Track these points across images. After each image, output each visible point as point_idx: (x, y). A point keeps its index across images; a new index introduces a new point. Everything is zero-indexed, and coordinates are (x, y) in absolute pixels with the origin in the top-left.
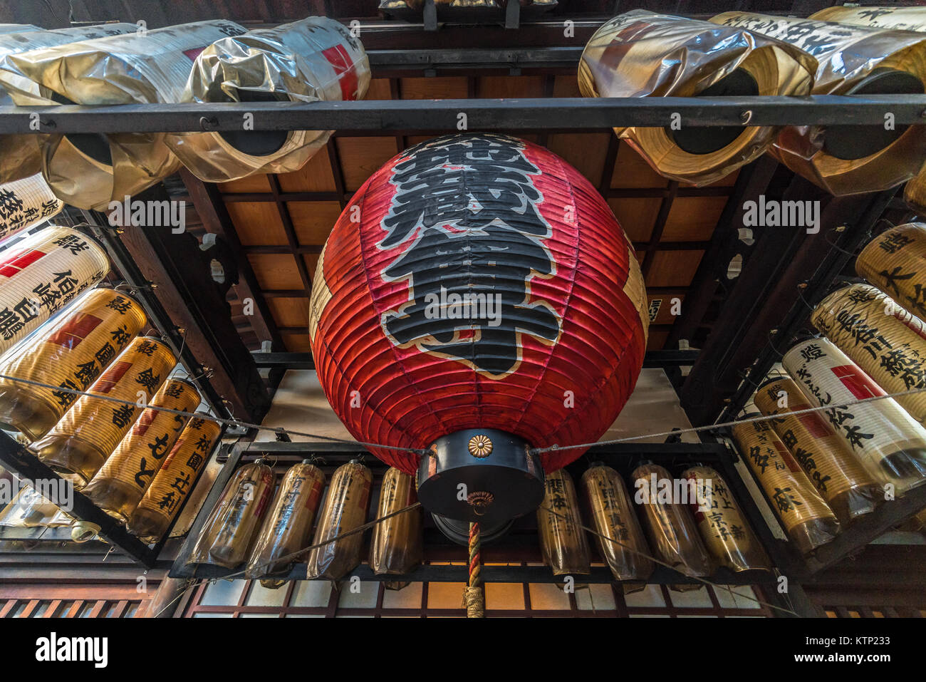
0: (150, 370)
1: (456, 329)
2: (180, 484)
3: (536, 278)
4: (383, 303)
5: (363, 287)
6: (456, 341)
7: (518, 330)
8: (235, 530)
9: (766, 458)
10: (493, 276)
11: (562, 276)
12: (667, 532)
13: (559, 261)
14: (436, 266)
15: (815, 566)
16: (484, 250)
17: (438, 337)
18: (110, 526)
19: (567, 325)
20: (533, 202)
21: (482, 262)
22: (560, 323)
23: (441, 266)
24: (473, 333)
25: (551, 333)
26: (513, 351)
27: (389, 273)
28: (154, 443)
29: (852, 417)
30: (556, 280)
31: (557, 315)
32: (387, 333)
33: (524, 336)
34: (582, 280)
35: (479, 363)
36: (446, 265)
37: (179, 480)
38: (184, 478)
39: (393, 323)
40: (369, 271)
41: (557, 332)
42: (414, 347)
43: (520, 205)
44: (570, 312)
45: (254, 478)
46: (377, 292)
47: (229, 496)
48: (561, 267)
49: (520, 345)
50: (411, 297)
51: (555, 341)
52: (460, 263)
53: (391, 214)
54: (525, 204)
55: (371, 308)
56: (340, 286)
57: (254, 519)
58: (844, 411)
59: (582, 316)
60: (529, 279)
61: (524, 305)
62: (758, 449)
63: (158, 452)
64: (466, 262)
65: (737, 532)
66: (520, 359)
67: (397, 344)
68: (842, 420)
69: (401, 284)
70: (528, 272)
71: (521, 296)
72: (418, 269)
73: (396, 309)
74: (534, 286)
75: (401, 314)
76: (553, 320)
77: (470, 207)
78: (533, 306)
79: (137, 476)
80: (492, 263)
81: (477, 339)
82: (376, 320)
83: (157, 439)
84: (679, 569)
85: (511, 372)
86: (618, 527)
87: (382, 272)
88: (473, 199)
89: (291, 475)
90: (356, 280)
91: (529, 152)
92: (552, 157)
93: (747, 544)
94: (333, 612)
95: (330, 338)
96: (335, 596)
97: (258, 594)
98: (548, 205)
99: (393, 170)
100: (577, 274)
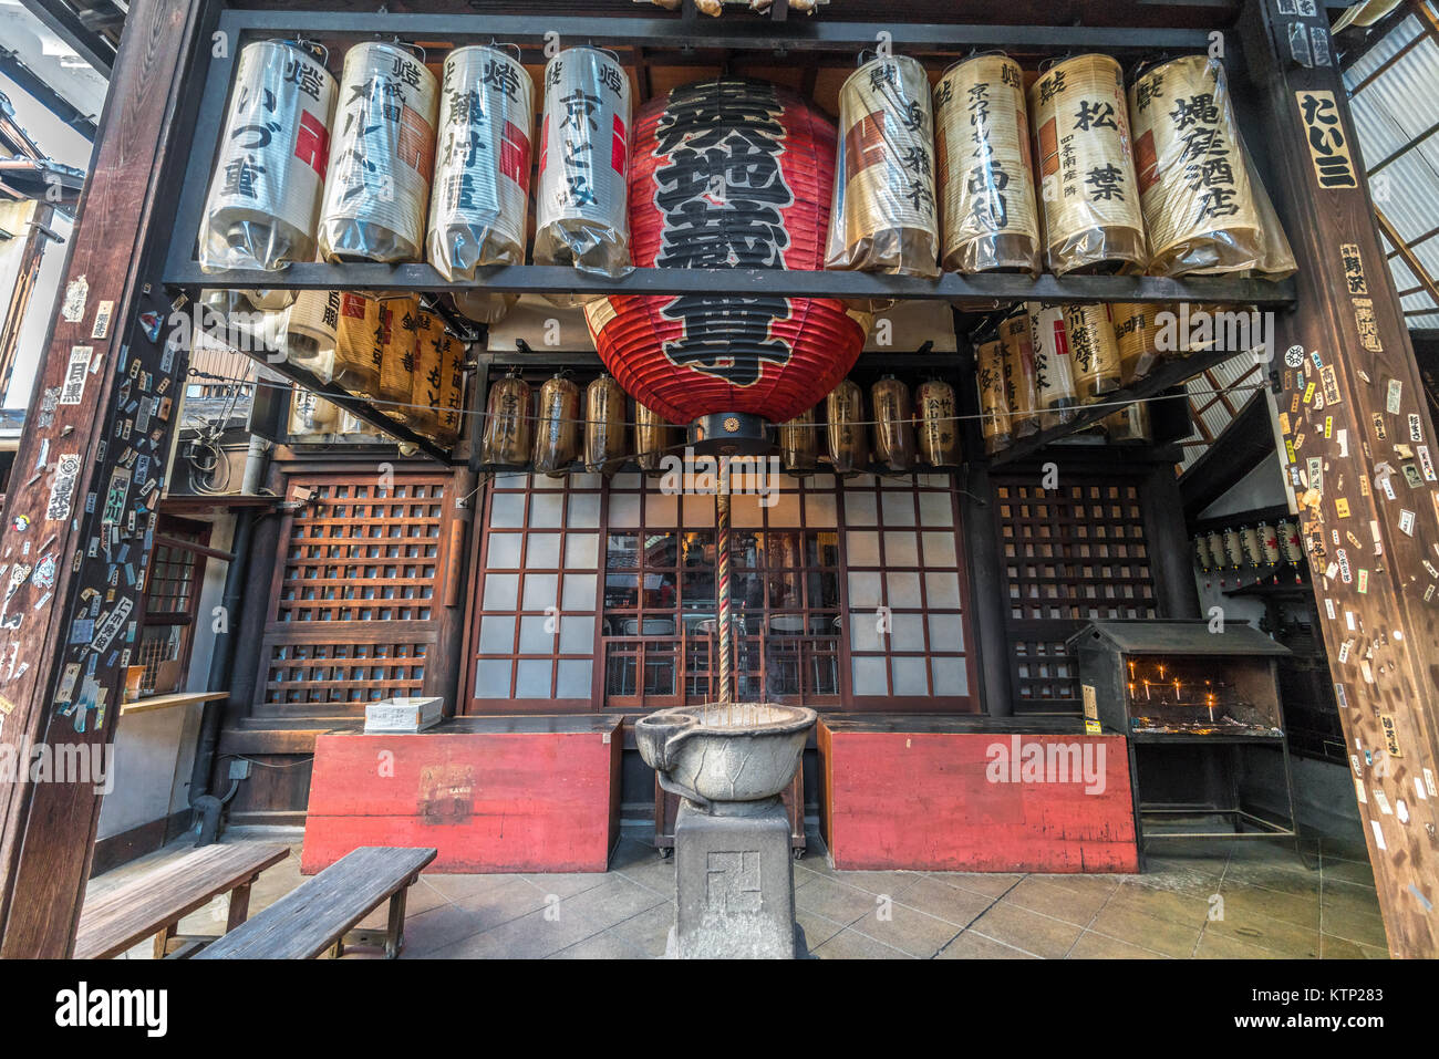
0: (408, 315)
1: (718, 359)
2: (454, 403)
3: (776, 323)
4: (665, 334)
5: (645, 319)
6: (716, 366)
7: (760, 359)
8: (515, 437)
9: (991, 380)
10: (744, 323)
11: (796, 318)
12: (886, 438)
13: (795, 307)
14: (702, 313)
15: (996, 462)
16: (739, 302)
17: (705, 363)
19: (795, 351)
21: (736, 312)
22: (790, 352)
23: (707, 314)
24: (729, 362)
25: (782, 359)
26: (757, 372)
27: (667, 312)
28: (431, 377)
29: (1045, 367)
30: (792, 322)
31: (788, 346)
32: (667, 356)
33: (764, 363)
34: (811, 318)
35: (731, 379)
36: (710, 313)
37: (452, 400)
38: (454, 397)
39: (671, 350)
40: (649, 307)
41: (788, 357)
42: (687, 367)
43: (769, 256)
44: (799, 343)
45: (515, 393)
46: (658, 325)
47: (497, 409)
48: (795, 311)
49: (761, 368)
50: (684, 334)
51: (786, 364)
52: (719, 313)
53: (662, 256)
54: (773, 253)
55: (653, 336)
56: (624, 310)
57: (526, 428)
58: (1044, 362)
59: (808, 344)
60: (770, 324)
61: (767, 342)
62: (988, 371)
63: (436, 383)
64: (726, 313)
65: (945, 438)
66: (760, 376)
67: (675, 364)
68: (1039, 368)
69: (674, 324)
70: (770, 318)
71: (764, 337)
72: (689, 315)
73: (673, 340)
74: (774, 328)
75: (677, 345)
76: (787, 350)
77: (729, 260)
78: (770, 343)
79: (431, 405)
80: (744, 313)
81: (732, 365)
82: (659, 345)
83: (431, 373)
84: (888, 464)
85: (754, 383)
86: (846, 435)
87: (661, 310)
88: (732, 250)
90: (638, 310)
91: (787, 157)
92: (810, 153)
93: (949, 447)
94: (606, 492)
95: (619, 346)
96: (606, 481)
97: (541, 480)
98: (793, 250)
99: (654, 176)
100: (808, 315)
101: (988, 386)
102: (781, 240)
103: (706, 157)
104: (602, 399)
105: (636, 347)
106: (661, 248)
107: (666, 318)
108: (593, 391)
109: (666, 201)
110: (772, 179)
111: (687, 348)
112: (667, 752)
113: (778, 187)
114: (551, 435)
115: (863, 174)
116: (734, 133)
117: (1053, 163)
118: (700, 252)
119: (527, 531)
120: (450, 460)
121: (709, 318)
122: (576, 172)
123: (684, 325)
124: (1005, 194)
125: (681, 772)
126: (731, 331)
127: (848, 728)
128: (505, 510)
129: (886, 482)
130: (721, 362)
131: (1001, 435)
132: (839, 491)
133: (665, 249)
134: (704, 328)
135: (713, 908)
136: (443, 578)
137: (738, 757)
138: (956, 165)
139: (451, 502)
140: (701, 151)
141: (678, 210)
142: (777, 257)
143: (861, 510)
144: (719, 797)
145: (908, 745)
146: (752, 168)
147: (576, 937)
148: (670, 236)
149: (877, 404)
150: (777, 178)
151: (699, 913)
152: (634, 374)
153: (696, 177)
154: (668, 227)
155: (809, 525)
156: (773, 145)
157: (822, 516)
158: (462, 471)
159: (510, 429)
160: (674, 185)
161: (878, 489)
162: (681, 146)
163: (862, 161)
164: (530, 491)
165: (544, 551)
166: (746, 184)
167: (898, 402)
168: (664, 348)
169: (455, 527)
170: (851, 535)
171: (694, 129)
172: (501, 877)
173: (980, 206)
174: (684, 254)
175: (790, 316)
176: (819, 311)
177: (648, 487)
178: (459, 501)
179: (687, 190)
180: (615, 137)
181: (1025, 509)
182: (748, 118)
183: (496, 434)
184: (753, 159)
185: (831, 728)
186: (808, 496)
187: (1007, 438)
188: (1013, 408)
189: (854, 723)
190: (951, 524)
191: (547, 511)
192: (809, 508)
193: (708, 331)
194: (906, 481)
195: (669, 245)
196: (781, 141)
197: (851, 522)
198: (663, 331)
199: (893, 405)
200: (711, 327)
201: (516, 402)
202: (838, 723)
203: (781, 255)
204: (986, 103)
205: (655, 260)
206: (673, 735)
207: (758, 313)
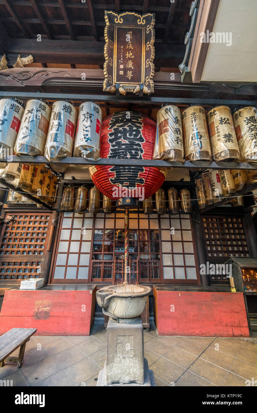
0: (42, 169)
1: (124, 183)
2: (53, 193)
3: (140, 173)
4: (110, 176)
5: (105, 172)
7: (136, 183)
8: (70, 203)
9: (200, 189)
10: (132, 173)
11: (146, 172)
12: (172, 204)
13: (146, 169)
14: (120, 170)
16: (130, 168)
17: (121, 184)
18: (44, 204)
19: (146, 181)
20: (142, 154)
21: (130, 170)
22: (144, 181)
23: (121, 171)
24: (127, 184)
25: (142, 183)
27: (111, 170)
28: (47, 186)
29: (214, 186)
30: (145, 173)
31: (144, 179)
32: (111, 182)
33: (137, 184)
34: (150, 172)
36: (122, 170)
37: (53, 192)
38: (54, 192)
39: (112, 180)
40: (106, 169)
41: (144, 183)
42: (116, 185)
43: (138, 155)
44: (147, 179)
45: (70, 191)
46: (108, 173)
47: (65, 195)
48: (146, 170)
49: (136, 185)
50: (115, 176)
51: (143, 184)
52: (125, 170)
53: (110, 155)
54: (140, 155)
55: (107, 176)
56: (99, 169)
57: (73, 200)
58: (214, 184)
59: (149, 179)
60: (139, 174)
61: (138, 178)
62: (199, 187)
63: (49, 188)
64: (126, 170)
65: (188, 204)
67: (113, 184)
68: (213, 186)
69: (113, 173)
70: (139, 172)
71: (137, 177)
72: (117, 171)
73: (112, 178)
74: (140, 175)
75: (113, 179)
76: (143, 181)
77: (127, 157)
78: (139, 179)
79: (47, 194)
80: (132, 170)
81: (128, 184)
82: (108, 179)
83: (47, 185)
84: (172, 212)
86: (161, 203)
87: (109, 169)
88: (128, 154)
89: (80, 190)
90: (103, 169)
91: (143, 130)
92: (150, 130)
93: (189, 207)
94: (95, 218)
95: (98, 179)
96: (95, 215)
97: (77, 215)
98: (145, 154)
99: (108, 135)
100: (149, 171)
101: (199, 191)
102: (142, 151)
103: (122, 130)
104: (94, 192)
105: (102, 179)
106: (109, 153)
107: (111, 172)
108: (92, 190)
109: (111, 141)
110: (139, 136)
111: (116, 180)
112: (105, 302)
113: (141, 138)
114: (80, 202)
115: (163, 135)
116: (129, 124)
117: (213, 133)
118: (120, 154)
119: (72, 229)
120: (51, 209)
121: (122, 172)
122: (86, 133)
123: (115, 174)
124: (202, 140)
125: (109, 308)
126: (128, 175)
127: (162, 289)
128: (66, 223)
129: (172, 217)
130: (125, 184)
131: (203, 204)
132: (159, 219)
133: (111, 153)
134: (121, 174)
135: (118, 356)
136: (47, 243)
137: (127, 304)
138: (188, 133)
139: (51, 221)
140: (121, 129)
141: (114, 143)
142: (141, 156)
143: (165, 224)
144: (121, 317)
145: (180, 295)
146: (134, 133)
147: (78, 359)
148: (112, 150)
149: (169, 195)
150: (141, 135)
151: (113, 358)
152: (102, 186)
153: (119, 135)
154: (111, 148)
155: (151, 228)
156: (140, 127)
157: (154, 226)
158: (55, 212)
159: (68, 200)
160: (113, 137)
161: (170, 218)
162: (116, 127)
163: (163, 131)
164: (73, 218)
165: (76, 235)
166: (132, 137)
167: (175, 195)
168: (110, 180)
169: (52, 228)
170: (163, 232)
171: (119, 123)
172: (57, 337)
173: (195, 143)
174: (115, 155)
175: (144, 172)
176: (152, 170)
177: (106, 217)
178: (53, 220)
179: (117, 138)
180: (97, 124)
181: (211, 225)
182: (133, 120)
183: (65, 201)
184: (134, 131)
185: (157, 289)
186: (150, 220)
187: (205, 205)
188: (206, 197)
189: (164, 288)
190: (190, 229)
191: (77, 224)
192: (151, 223)
193: (122, 175)
194: (178, 216)
195: (111, 152)
196: (142, 126)
197: (162, 227)
198: (109, 175)
199: (173, 195)
200: (123, 174)
201: (71, 193)
202: (159, 288)
203: (142, 155)
204: (196, 117)
205: (108, 156)
206: (107, 297)
207: (135, 171)
